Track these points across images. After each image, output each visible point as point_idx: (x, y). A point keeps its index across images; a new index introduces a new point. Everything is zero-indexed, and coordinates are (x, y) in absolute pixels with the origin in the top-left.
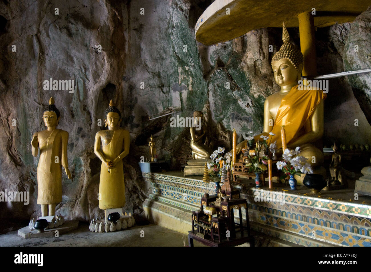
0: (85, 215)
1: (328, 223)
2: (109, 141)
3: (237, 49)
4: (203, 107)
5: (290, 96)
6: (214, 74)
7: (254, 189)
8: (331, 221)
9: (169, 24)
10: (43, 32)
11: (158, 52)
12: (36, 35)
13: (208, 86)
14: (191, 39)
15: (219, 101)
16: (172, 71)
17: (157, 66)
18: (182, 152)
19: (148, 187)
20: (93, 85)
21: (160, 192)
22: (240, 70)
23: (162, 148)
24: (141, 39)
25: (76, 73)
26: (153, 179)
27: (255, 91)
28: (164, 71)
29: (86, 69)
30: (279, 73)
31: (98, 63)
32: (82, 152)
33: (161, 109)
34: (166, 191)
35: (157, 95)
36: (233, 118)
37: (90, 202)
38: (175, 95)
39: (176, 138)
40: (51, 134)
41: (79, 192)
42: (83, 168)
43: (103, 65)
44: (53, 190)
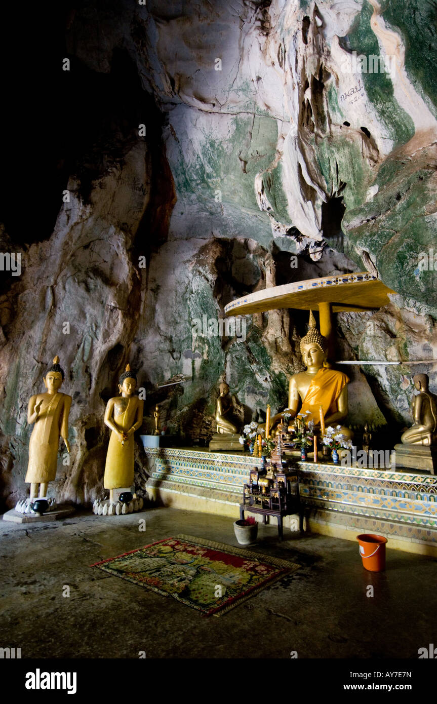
0: (77, 497)
1: (371, 490)
2: (123, 409)
3: (258, 323)
4: (219, 378)
5: (320, 378)
6: (234, 345)
7: (300, 463)
8: (374, 488)
9: (187, 288)
10: (60, 284)
11: (173, 316)
12: (52, 287)
13: (226, 357)
14: (212, 308)
15: (236, 373)
16: (185, 336)
17: (170, 329)
18: (194, 425)
19: (151, 465)
20: (101, 344)
21: (169, 470)
22: (260, 345)
23: (166, 420)
24: (156, 301)
25: (86, 331)
26: (162, 455)
27: (277, 366)
28: (176, 335)
29: (97, 327)
30: (309, 355)
31: (111, 322)
32: (76, 421)
33: (168, 375)
34: (177, 468)
35: (167, 361)
36: (248, 392)
37: (87, 481)
38: (187, 363)
39: (185, 409)
40: (54, 398)
41: (69, 469)
42: (76, 440)
43: (115, 325)
44: (49, 466)
